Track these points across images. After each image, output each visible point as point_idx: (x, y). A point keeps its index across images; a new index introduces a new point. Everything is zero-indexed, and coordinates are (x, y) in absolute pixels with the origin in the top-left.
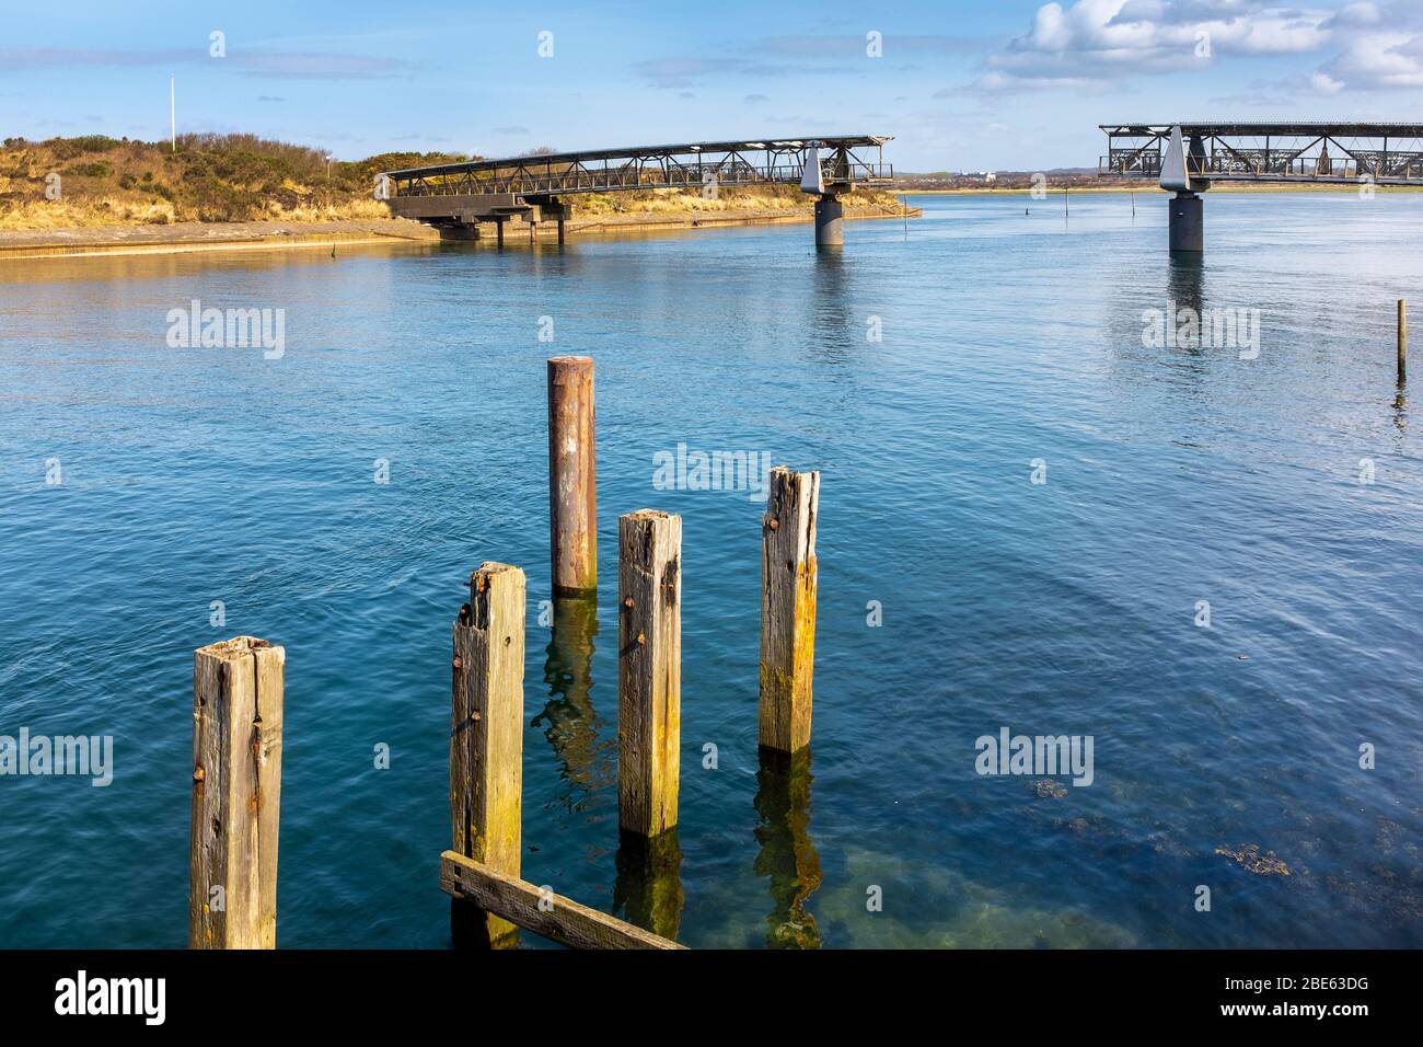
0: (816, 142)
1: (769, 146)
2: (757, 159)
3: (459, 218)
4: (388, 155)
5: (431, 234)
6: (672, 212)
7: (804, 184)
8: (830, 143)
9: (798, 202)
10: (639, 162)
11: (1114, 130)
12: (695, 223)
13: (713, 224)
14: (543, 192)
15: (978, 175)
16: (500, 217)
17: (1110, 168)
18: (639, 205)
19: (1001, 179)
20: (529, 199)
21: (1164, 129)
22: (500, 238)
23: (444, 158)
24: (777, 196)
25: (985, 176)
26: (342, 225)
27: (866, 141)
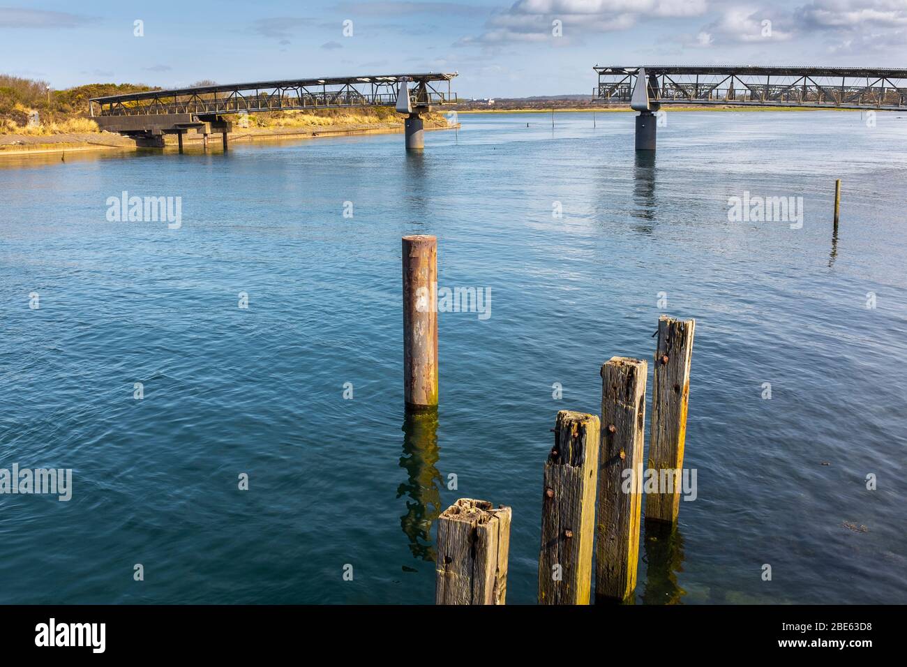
0: (406, 77)
1: (373, 80)
2: (365, 89)
3: (150, 131)
4: (91, 86)
5: (130, 143)
6: (297, 126)
7: (398, 107)
8: (415, 78)
9: (381, 119)
10: (281, 91)
11: (602, 70)
12: (314, 134)
13: (326, 135)
14: (212, 112)
15: (483, 101)
16: (180, 130)
17: (599, 96)
18: (275, 121)
19: (497, 103)
20: (201, 118)
21: (634, 70)
22: (181, 146)
23: (133, 88)
24: (367, 115)
25: (488, 101)
26: (64, 137)
27: (440, 77)
